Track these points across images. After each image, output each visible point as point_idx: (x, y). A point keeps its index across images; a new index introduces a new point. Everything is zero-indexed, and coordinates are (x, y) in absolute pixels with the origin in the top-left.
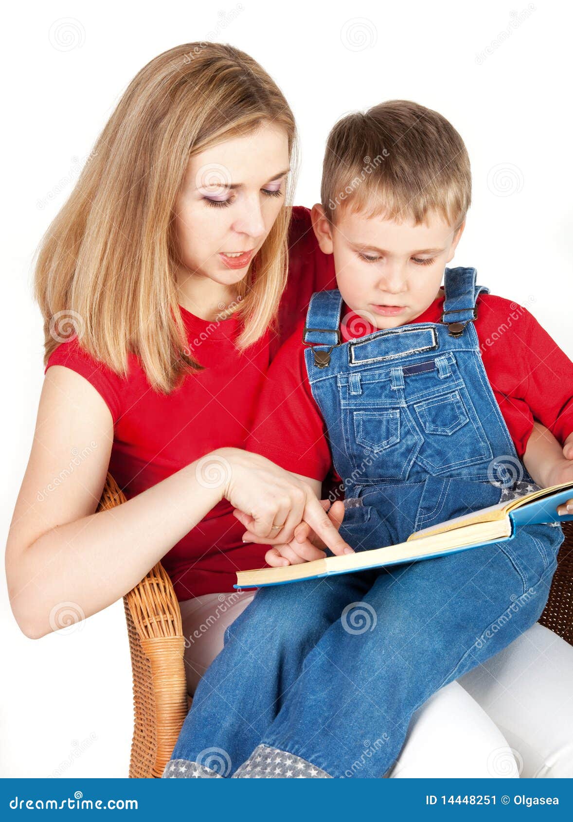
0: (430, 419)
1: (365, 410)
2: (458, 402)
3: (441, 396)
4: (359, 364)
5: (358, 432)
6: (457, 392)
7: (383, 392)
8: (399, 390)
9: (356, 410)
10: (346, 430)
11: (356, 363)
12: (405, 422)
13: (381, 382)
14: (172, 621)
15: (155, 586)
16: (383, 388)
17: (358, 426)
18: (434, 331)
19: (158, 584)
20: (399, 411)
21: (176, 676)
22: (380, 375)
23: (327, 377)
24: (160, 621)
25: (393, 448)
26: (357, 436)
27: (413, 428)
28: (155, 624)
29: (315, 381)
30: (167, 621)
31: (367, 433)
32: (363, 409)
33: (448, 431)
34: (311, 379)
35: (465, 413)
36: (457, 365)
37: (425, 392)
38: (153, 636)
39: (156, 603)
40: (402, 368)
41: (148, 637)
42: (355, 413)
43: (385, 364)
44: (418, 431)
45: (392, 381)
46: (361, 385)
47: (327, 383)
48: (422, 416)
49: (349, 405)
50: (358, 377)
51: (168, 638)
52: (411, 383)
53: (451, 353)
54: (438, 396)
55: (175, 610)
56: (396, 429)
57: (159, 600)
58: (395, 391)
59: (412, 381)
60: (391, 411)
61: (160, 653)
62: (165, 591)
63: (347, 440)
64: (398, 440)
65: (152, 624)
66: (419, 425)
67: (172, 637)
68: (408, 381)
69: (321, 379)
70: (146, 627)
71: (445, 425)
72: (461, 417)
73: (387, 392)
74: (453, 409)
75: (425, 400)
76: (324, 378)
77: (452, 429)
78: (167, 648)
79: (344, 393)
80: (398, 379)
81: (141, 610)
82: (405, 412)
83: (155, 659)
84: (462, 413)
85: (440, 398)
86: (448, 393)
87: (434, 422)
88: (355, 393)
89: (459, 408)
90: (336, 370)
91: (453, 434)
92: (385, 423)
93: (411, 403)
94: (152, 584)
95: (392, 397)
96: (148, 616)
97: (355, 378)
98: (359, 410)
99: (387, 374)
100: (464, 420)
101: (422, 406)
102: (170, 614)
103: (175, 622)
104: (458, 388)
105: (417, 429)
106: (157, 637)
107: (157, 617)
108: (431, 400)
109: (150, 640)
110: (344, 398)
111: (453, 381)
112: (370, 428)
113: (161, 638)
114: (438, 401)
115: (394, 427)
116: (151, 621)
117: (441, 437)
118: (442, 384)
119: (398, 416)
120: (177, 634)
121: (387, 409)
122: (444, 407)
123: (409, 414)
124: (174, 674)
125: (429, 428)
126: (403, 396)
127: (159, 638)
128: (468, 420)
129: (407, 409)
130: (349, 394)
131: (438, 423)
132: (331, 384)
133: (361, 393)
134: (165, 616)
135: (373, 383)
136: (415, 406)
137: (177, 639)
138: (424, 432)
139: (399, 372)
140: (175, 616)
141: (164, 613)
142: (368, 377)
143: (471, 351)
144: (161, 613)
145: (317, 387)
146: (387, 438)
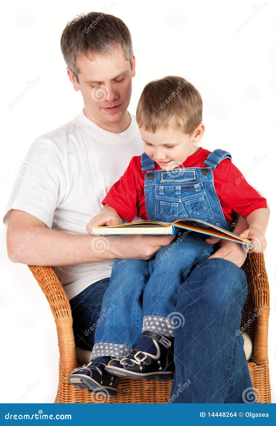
0: (191, 208)
1: (165, 201)
2: (203, 201)
3: (196, 198)
4: (164, 182)
5: (161, 210)
6: (203, 197)
7: (172, 195)
8: (179, 195)
9: (161, 201)
10: (157, 208)
11: (163, 181)
12: (181, 208)
13: (172, 191)
14: (67, 312)
15: (60, 297)
16: (173, 193)
17: (162, 207)
18: (196, 172)
19: (61, 297)
20: (178, 204)
21: (69, 334)
22: (171, 188)
23: (151, 185)
24: (62, 312)
25: (175, 219)
26: (161, 211)
27: (184, 211)
28: (60, 313)
29: (147, 186)
30: (65, 311)
31: (165, 211)
32: (164, 201)
33: (198, 214)
34: (145, 184)
35: (206, 205)
36: (204, 187)
37: (189, 197)
38: (59, 318)
39: (60, 304)
40: (180, 187)
41: (57, 318)
42: (161, 202)
43: (174, 184)
44: (186, 213)
45: (176, 191)
46: (164, 191)
47: (151, 187)
48: (188, 206)
49: (158, 198)
50: (163, 187)
51: (65, 318)
52: (184, 192)
53: (202, 182)
54: (195, 199)
55: (68, 307)
56: (177, 211)
57: (61, 303)
58: (177, 195)
59: (184, 191)
60: (175, 203)
61: (62, 325)
62: (64, 299)
63: (157, 212)
64: (177, 216)
65: (59, 313)
66: (186, 210)
67: (67, 318)
68: (183, 191)
69: (149, 185)
70: (56, 314)
71: (197, 211)
72: (204, 207)
73: (174, 195)
74: (201, 204)
75: (189, 200)
76: (150, 185)
77: (200, 212)
78: (65, 322)
79: (158, 193)
80: (179, 191)
81: (54, 308)
82: (181, 204)
83: (60, 327)
84: (205, 206)
85: (196, 199)
86: (199, 197)
87: (192, 209)
88: (161, 194)
89: (204, 203)
90: (155, 182)
91: (200, 215)
92: (172, 208)
93: (184, 201)
94: (59, 297)
95: (176, 197)
96: (57, 310)
97: (162, 188)
98: (162, 201)
99: (174, 188)
100: (205, 208)
101: (188, 203)
102: (66, 308)
103: (68, 312)
104: (203, 195)
105: (185, 212)
106: (61, 318)
107: (61, 310)
108: (192, 200)
109: (58, 319)
110: (157, 195)
111: (202, 192)
112: (166, 209)
113: (62, 318)
114: (195, 201)
115: (176, 210)
116: (58, 312)
117: (195, 216)
118: (197, 193)
119: (178, 206)
120: (69, 316)
121: (173, 202)
122: (197, 203)
123: (182, 205)
124: (69, 333)
125: (190, 211)
126: (180, 197)
127: (62, 319)
128: (207, 209)
129: (182, 203)
130: (159, 194)
131: (194, 210)
132: (152, 188)
133: (163, 194)
134: (64, 309)
135: (168, 191)
136: (185, 202)
137: (69, 318)
138: (188, 213)
139: (179, 188)
140: (68, 309)
141: (64, 308)
142: (167, 188)
143: (210, 182)
144: (62, 308)
145: (147, 188)
146: (173, 214)
